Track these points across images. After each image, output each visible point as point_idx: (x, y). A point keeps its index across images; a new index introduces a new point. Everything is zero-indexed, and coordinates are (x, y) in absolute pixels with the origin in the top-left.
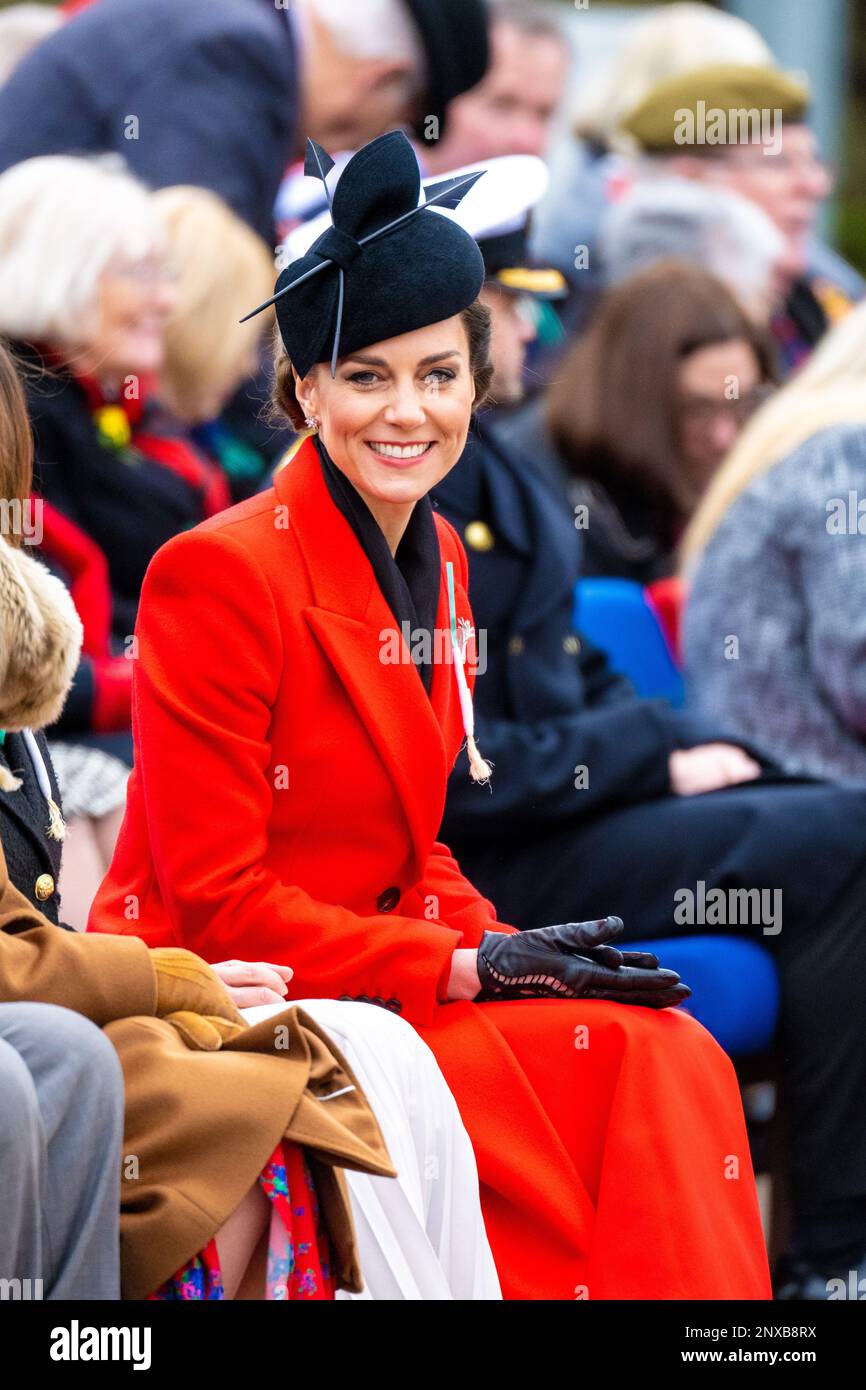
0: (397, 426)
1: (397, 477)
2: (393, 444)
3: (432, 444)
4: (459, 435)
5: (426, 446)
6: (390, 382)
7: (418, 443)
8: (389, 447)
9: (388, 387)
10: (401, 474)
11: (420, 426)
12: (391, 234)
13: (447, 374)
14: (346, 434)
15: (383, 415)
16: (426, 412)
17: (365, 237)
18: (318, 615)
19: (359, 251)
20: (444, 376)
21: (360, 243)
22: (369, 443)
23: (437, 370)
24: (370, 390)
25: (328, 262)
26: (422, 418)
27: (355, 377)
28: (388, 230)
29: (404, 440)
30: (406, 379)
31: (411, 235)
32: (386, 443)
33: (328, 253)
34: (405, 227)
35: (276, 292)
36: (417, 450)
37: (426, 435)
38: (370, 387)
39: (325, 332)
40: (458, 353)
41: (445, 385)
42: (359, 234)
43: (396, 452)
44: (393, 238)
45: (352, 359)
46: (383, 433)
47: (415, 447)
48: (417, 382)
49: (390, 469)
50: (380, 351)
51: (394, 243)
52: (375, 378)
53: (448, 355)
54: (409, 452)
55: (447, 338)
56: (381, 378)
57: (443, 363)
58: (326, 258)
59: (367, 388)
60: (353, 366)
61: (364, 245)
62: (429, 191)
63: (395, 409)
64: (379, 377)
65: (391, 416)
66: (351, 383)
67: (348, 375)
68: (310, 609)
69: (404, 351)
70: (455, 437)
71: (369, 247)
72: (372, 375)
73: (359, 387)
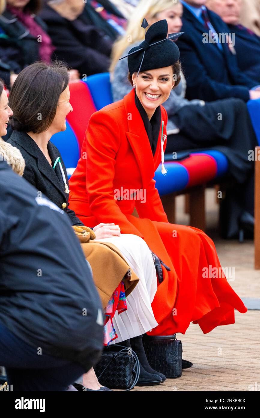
0: (152, 90)
1: (150, 103)
2: (151, 94)
3: (160, 95)
4: (167, 94)
5: (159, 96)
6: (152, 79)
7: (156, 95)
8: (150, 95)
9: (151, 81)
10: (152, 102)
11: (157, 91)
14: (140, 90)
15: (149, 87)
16: (159, 87)
17: (152, 44)
18: (129, 134)
19: (149, 47)
20: (165, 80)
21: (150, 45)
22: (145, 93)
23: (163, 79)
24: (147, 81)
25: (142, 49)
26: (158, 89)
27: (144, 77)
28: (157, 43)
29: (153, 94)
30: (155, 79)
31: (163, 45)
32: (149, 94)
33: (142, 47)
35: (128, 54)
36: (156, 97)
37: (159, 93)
38: (147, 80)
39: (138, 66)
40: (169, 75)
41: (165, 82)
42: (150, 43)
43: (151, 96)
44: (159, 45)
45: (144, 73)
46: (148, 91)
47: (156, 96)
48: (158, 80)
50: (150, 72)
51: (158, 47)
53: (167, 75)
54: (154, 97)
55: (167, 71)
56: (150, 78)
57: (165, 77)
58: (141, 48)
60: (144, 74)
61: (151, 46)
62: (170, 35)
63: (152, 86)
66: (143, 78)
67: (142, 76)
68: (127, 132)
69: (156, 73)
70: (166, 95)
71: (152, 47)
72: (148, 77)
73: (144, 79)
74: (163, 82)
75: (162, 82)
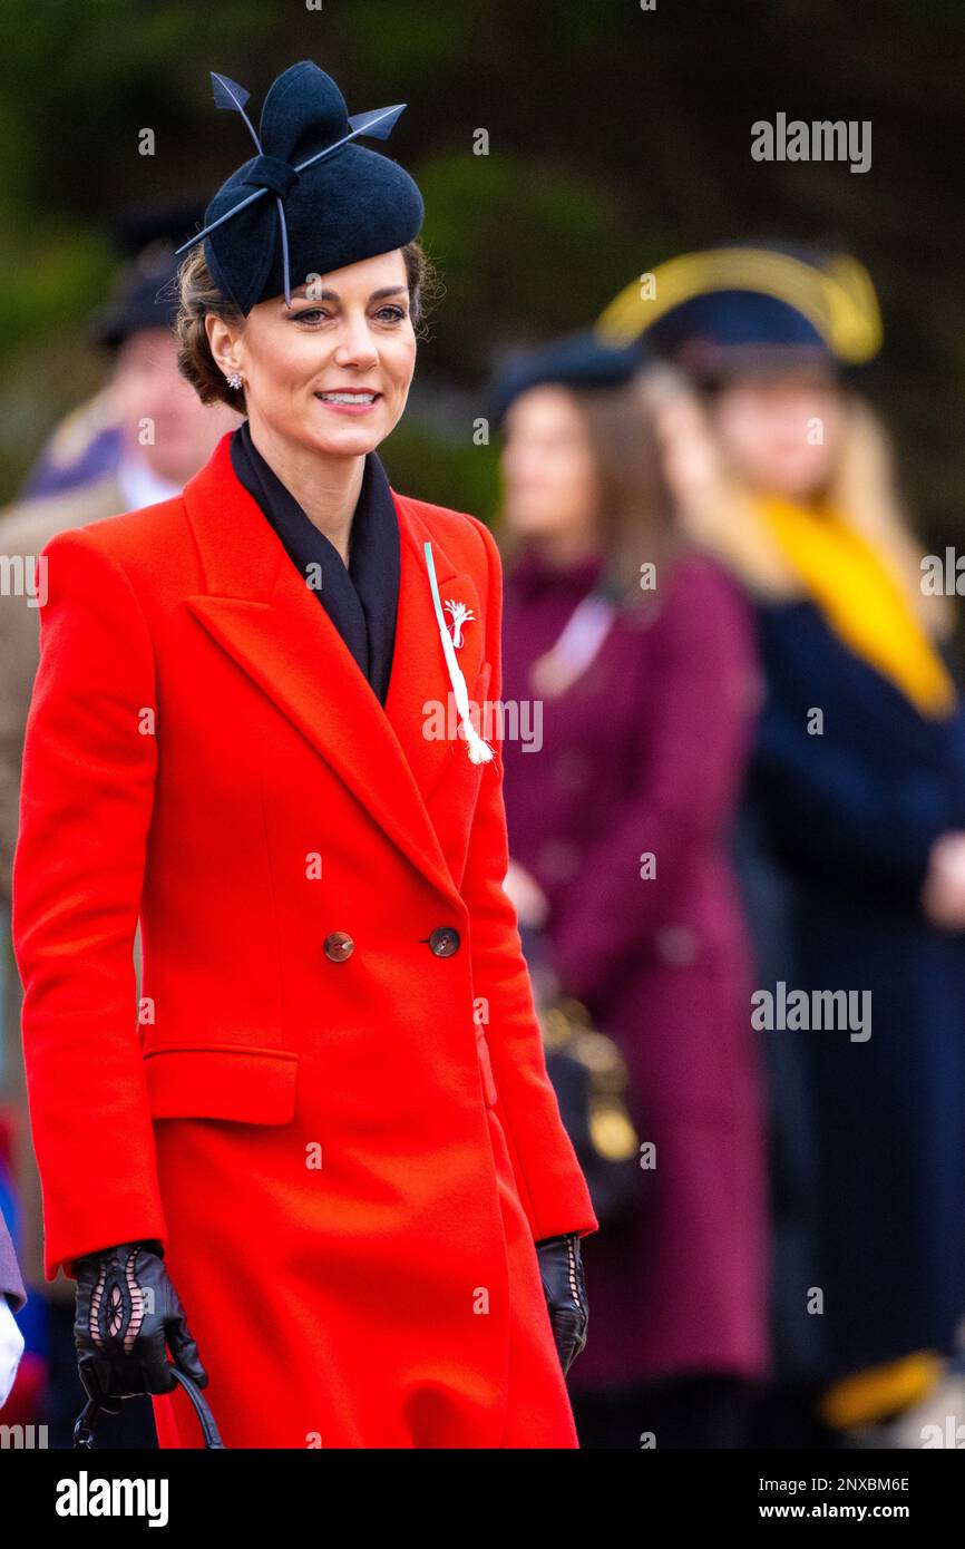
0: (349, 368)
1: (350, 424)
2: (346, 391)
3: (377, 394)
5: (372, 398)
6: (339, 320)
9: (337, 326)
10: (354, 422)
11: (374, 368)
12: (327, 161)
13: (394, 314)
15: (334, 360)
16: (379, 352)
17: (300, 164)
19: (295, 179)
20: (394, 316)
21: (297, 169)
22: (316, 393)
23: (383, 310)
24: (316, 331)
25: (261, 191)
26: (377, 355)
27: (300, 316)
28: (323, 157)
29: (358, 385)
32: (338, 392)
33: (263, 181)
34: (342, 152)
38: (318, 327)
40: (402, 290)
41: (396, 325)
42: (293, 160)
43: (348, 398)
44: (330, 165)
45: (297, 294)
46: (333, 380)
47: (363, 395)
48: (370, 322)
49: (341, 417)
50: (328, 284)
51: (333, 171)
52: (322, 316)
53: (395, 291)
54: (360, 399)
56: (329, 316)
57: (393, 300)
58: (260, 186)
59: (315, 327)
60: (297, 303)
61: (300, 172)
63: (348, 349)
64: (326, 316)
65: (343, 357)
66: (295, 324)
67: (293, 313)
69: (353, 284)
71: (305, 175)
72: (319, 313)
73: (307, 326)
74: (391, 326)
75: (385, 326)
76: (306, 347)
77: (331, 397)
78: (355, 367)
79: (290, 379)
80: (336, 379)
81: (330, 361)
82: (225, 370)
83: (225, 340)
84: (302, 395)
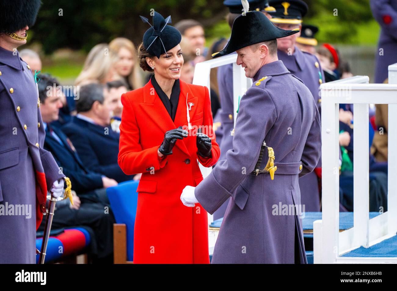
2: (175, 68)
6: (172, 56)
9: (172, 58)
19: (161, 34)
22: (170, 69)
25: (157, 37)
29: (177, 67)
30: (176, 55)
33: (156, 35)
42: (160, 30)
48: (178, 55)
50: (171, 51)
56: (171, 56)
63: (175, 61)
65: (175, 63)
69: (175, 50)
74: (180, 56)
76: (168, 62)
77: (173, 69)
78: (177, 64)
79: (165, 67)
80: (173, 66)
81: (172, 63)
82: (151, 66)
83: (150, 61)
84: (168, 70)
